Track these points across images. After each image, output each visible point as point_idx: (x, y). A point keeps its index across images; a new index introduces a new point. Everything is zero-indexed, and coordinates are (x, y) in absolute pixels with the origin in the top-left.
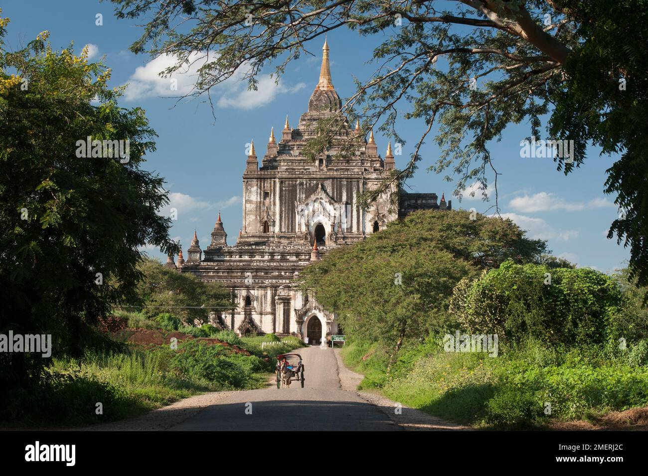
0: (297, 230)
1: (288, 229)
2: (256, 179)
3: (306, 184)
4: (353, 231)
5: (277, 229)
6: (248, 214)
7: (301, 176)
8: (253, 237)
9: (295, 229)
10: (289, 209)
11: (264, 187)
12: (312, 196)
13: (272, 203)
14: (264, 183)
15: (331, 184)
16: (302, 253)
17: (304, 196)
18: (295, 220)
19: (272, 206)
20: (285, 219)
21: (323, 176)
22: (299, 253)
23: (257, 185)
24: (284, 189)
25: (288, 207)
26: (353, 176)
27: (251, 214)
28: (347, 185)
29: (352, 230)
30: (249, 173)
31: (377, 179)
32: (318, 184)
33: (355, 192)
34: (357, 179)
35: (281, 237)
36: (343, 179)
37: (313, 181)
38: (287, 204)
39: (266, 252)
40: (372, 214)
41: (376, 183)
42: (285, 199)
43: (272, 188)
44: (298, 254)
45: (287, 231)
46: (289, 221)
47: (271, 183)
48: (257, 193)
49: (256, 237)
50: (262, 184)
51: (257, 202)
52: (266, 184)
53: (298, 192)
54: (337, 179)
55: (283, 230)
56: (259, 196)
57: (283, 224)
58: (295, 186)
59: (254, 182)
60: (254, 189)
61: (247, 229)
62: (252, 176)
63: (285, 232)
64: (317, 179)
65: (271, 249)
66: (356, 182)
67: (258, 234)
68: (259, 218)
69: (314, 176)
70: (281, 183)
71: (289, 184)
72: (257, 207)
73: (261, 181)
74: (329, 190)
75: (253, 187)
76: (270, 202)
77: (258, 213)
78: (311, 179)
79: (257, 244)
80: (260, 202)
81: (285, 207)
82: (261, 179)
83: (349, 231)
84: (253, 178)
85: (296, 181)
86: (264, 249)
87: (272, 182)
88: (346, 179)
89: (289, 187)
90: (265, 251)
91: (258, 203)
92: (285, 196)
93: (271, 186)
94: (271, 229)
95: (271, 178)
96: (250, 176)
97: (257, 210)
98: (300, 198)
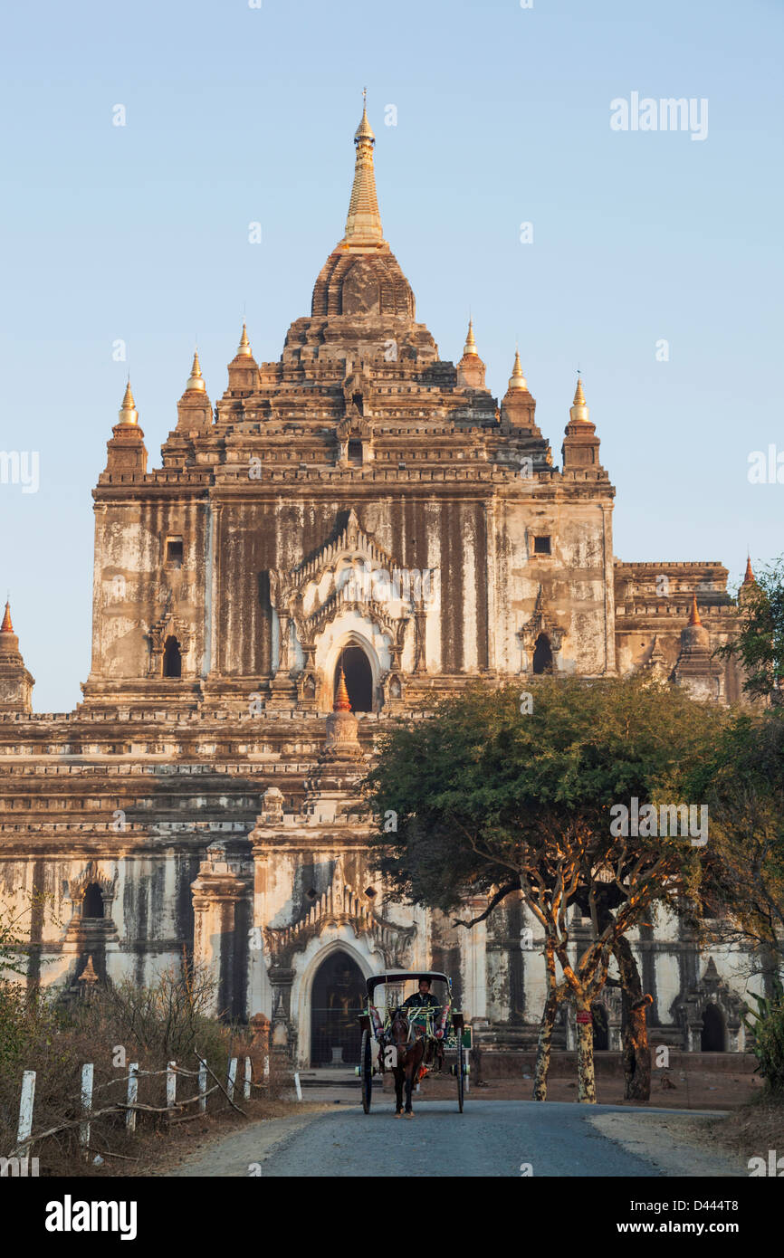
0: (275, 663)
1: (246, 662)
2: (137, 498)
3: (306, 515)
4: (466, 668)
5: (209, 664)
6: (110, 616)
7: (289, 487)
8: (125, 689)
9: (270, 663)
10: (247, 597)
11: (166, 525)
12: (327, 552)
13: (192, 577)
14: (166, 513)
15: (388, 515)
16: (294, 735)
17: (299, 553)
18: (270, 633)
19: (193, 589)
20: (235, 630)
21: (363, 488)
22: (281, 735)
23: (142, 519)
24: (232, 530)
25: (248, 587)
26: (462, 485)
27: (119, 615)
28: (444, 513)
29: (461, 665)
30: (115, 482)
31: (541, 496)
32: (348, 514)
33: (470, 538)
34: (476, 494)
35: (220, 690)
36: (428, 495)
37: (330, 503)
38: (242, 580)
39: (167, 733)
40: (526, 611)
41: (540, 509)
42: (237, 565)
43: (193, 529)
44: (278, 739)
45: (240, 671)
46: (248, 635)
47: (187, 512)
48: (141, 543)
49: (137, 689)
50: (160, 515)
51: (141, 574)
52: (170, 516)
53: (279, 539)
54: (408, 495)
55: (229, 667)
56: (147, 553)
57: (229, 645)
58: (270, 520)
59: (134, 507)
60: (132, 531)
61: (107, 664)
62: (127, 489)
63: (235, 672)
64: (340, 495)
65: (182, 723)
66: (472, 507)
67: (142, 682)
68: (146, 629)
69: (333, 487)
70: (225, 511)
71: (248, 514)
72: (139, 593)
73: (154, 507)
74: (383, 531)
75: (126, 525)
76: (186, 576)
77: (144, 611)
78: (319, 496)
79: (136, 709)
80: (153, 576)
81: (236, 590)
82: (154, 497)
83: (452, 666)
84: (130, 498)
85: (272, 505)
86: (160, 723)
87: (193, 509)
88: (439, 495)
89: (247, 522)
90: (161, 727)
91: (145, 577)
92: (237, 556)
93: (188, 524)
94: (189, 662)
95: (187, 497)
96: (119, 489)
97: (140, 601)
98: (284, 560)
